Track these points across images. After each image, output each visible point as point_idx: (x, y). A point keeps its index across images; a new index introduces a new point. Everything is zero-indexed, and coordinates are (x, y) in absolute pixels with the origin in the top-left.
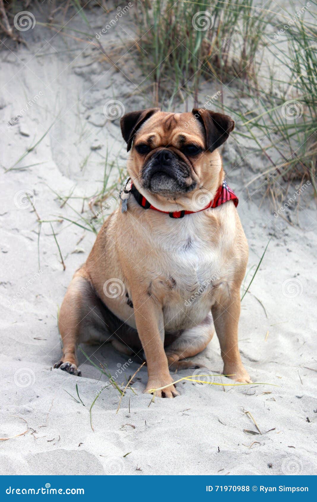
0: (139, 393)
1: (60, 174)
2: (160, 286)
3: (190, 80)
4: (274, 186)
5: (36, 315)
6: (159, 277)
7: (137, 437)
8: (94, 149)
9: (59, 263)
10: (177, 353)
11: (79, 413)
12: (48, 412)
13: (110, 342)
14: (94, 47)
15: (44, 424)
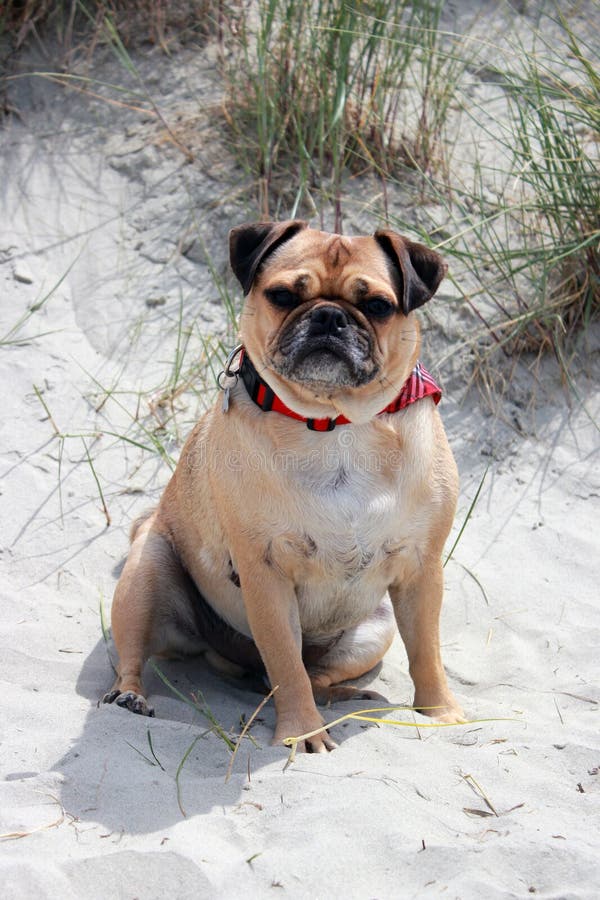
0: (263, 746)
1: (92, 351)
2: (287, 549)
3: (326, 174)
4: (488, 364)
5: (61, 608)
6: (285, 534)
7: (267, 826)
8: (152, 304)
9: (99, 512)
10: (327, 672)
11: (156, 783)
12: (98, 783)
13: (201, 654)
14: (145, 118)
15: (90, 805)
